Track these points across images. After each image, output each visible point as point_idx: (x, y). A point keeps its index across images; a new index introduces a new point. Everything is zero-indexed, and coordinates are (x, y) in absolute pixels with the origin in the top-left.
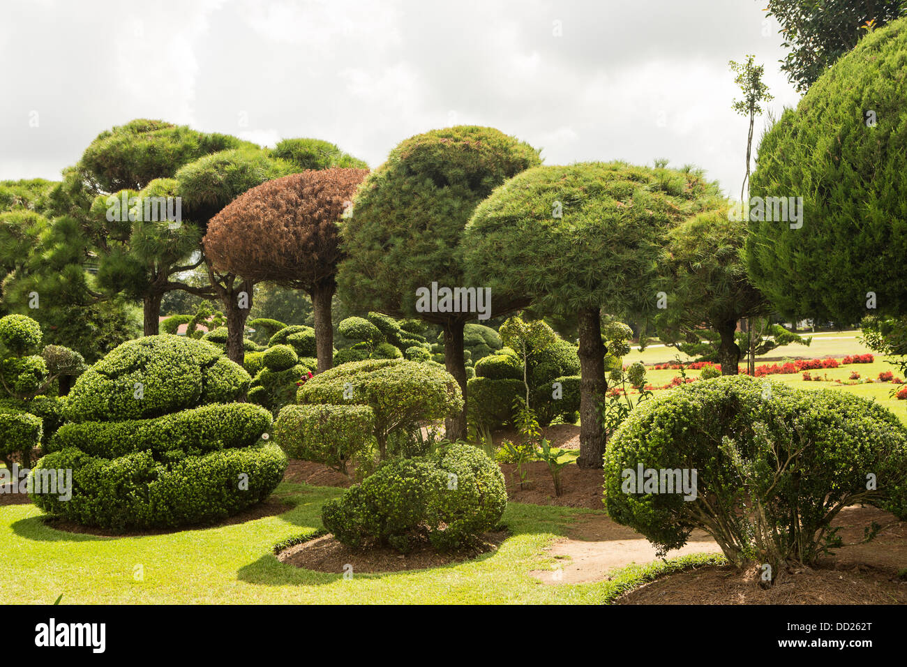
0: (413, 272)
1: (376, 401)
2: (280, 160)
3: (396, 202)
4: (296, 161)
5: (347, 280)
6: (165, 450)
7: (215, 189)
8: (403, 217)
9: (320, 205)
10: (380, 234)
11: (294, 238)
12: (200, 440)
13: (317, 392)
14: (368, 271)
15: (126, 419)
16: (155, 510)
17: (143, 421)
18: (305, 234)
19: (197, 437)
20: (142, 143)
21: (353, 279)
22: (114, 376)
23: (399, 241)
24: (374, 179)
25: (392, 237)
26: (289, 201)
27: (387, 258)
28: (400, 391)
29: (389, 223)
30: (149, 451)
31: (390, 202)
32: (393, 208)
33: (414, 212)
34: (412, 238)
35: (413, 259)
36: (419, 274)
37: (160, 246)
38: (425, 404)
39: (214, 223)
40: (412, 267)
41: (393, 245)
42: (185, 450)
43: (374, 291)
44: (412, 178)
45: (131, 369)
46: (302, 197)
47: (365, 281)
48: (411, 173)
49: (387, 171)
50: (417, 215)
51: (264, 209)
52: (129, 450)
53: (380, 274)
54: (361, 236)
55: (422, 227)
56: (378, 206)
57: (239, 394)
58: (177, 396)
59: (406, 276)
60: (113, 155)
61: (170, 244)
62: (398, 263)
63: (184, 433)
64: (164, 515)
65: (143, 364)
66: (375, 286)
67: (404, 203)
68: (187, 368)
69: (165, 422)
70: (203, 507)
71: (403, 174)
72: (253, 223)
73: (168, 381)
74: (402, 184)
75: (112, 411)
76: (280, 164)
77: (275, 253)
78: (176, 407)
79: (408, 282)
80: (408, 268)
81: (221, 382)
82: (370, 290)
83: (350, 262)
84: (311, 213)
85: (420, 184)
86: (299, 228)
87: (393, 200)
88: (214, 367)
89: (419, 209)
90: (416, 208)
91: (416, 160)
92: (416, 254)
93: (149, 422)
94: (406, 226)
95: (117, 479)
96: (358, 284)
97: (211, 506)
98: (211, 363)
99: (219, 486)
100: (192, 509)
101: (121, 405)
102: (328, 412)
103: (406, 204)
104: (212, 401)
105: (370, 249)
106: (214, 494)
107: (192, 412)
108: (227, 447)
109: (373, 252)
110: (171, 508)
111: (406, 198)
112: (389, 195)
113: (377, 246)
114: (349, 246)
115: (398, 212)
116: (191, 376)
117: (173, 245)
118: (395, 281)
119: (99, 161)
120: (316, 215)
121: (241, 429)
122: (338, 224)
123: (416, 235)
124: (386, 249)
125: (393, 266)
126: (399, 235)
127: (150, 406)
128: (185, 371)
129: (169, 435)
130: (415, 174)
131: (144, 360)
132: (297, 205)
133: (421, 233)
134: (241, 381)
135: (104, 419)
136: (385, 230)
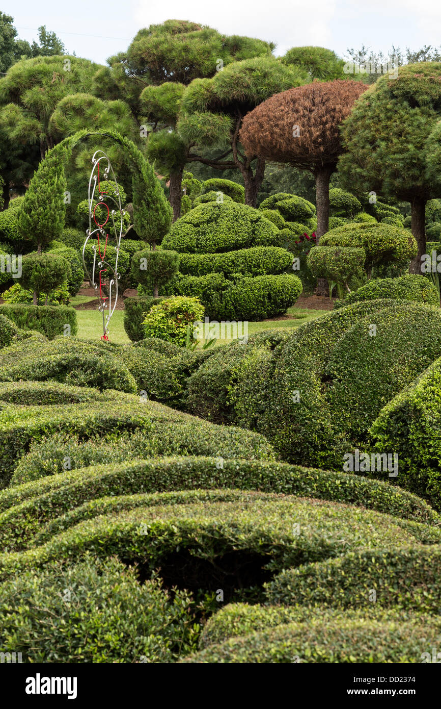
0: (391, 165)
1: (367, 246)
2: (291, 66)
3: (382, 116)
4: (303, 67)
5: (346, 168)
6: (231, 272)
7: (245, 89)
8: (387, 127)
9: (328, 112)
10: (370, 138)
11: (308, 135)
12: (253, 269)
13: (333, 239)
14: (361, 162)
15: (206, 253)
16: (226, 308)
17: (218, 254)
18: (316, 133)
19: (250, 266)
20: (178, 42)
21: (350, 167)
22: (197, 225)
23: (383, 144)
24: (368, 98)
25: (379, 140)
26: (305, 108)
27: (374, 155)
28: (381, 240)
29: (377, 130)
30: (222, 273)
31: (378, 116)
32: (380, 121)
33: (394, 124)
34: (392, 142)
35: (392, 156)
36: (396, 167)
37: (201, 131)
38: (395, 249)
39: (247, 119)
40: (391, 162)
41: (379, 146)
42: (243, 273)
43: (364, 177)
44: (394, 101)
45: (208, 222)
46: (314, 105)
47: (358, 170)
48: (393, 97)
49: (377, 93)
50: (397, 126)
51: (287, 113)
52: (210, 271)
53: (369, 165)
54: (357, 139)
55: (399, 135)
56: (370, 119)
57: (274, 242)
58: (238, 240)
59: (387, 167)
60: (155, 52)
61: (209, 130)
62: (382, 159)
63: (243, 263)
64: (230, 312)
65: (215, 219)
66: (365, 174)
67: (388, 118)
68: (243, 223)
69: (231, 255)
70: (254, 309)
71: (388, 97)
72: (279, 123)
73: (232, 230)
74: (387, 104)
75: (198, 247)
76: (291, 70)
77: (293, 146)
78: (237, 246)
79: (387, 172)
80: (389, 162)
81: (262, 234)
82: (362, 176)
83: (349, 155)
84: (320, 117)
85: (399, 105)
86: (312, 128)
87: (381, 115)
88: (259, 223)
89: (398, 123)
90: (395, 121)
91: (398, 89)
92: (394, 153)
93: (220, 254)
94: (388, 134)
95: (203, 288)
96: (353, 171)
97: (258, 309)
98: (257, 221)
99: (263, 297)
100: (247, 309)
101: (204, 243)
102: (340, 251)
103: (389, 118)
104: (258, 244)
105: (363, 148)
106: (260, 301)
107: (246, 250)
108: (268, 274)
109: (365, 150)
110: (235, 308)
111: (390, 114)
112: (378, 111)
113: (368, 146)
114: (347, 143)
115: (384, 124)
116: (246, 228)
117: (211, 132)
118: (379, 171)
119: (143, 56)
120: (324, 119)
121: (276, 263)
122: (340, 127)
123: (395, 140)
124: (374, 149)
125: (378, 160)
126: (383, 139)
127: (222, 245)
128: (242, 225)
129: (234, 263)
130: (396, 97)
131: (215, 216)
132: (311, 111)
133: (398, 139)
134: (275, 233)
135: (193, 252)
136: (373, 136)
